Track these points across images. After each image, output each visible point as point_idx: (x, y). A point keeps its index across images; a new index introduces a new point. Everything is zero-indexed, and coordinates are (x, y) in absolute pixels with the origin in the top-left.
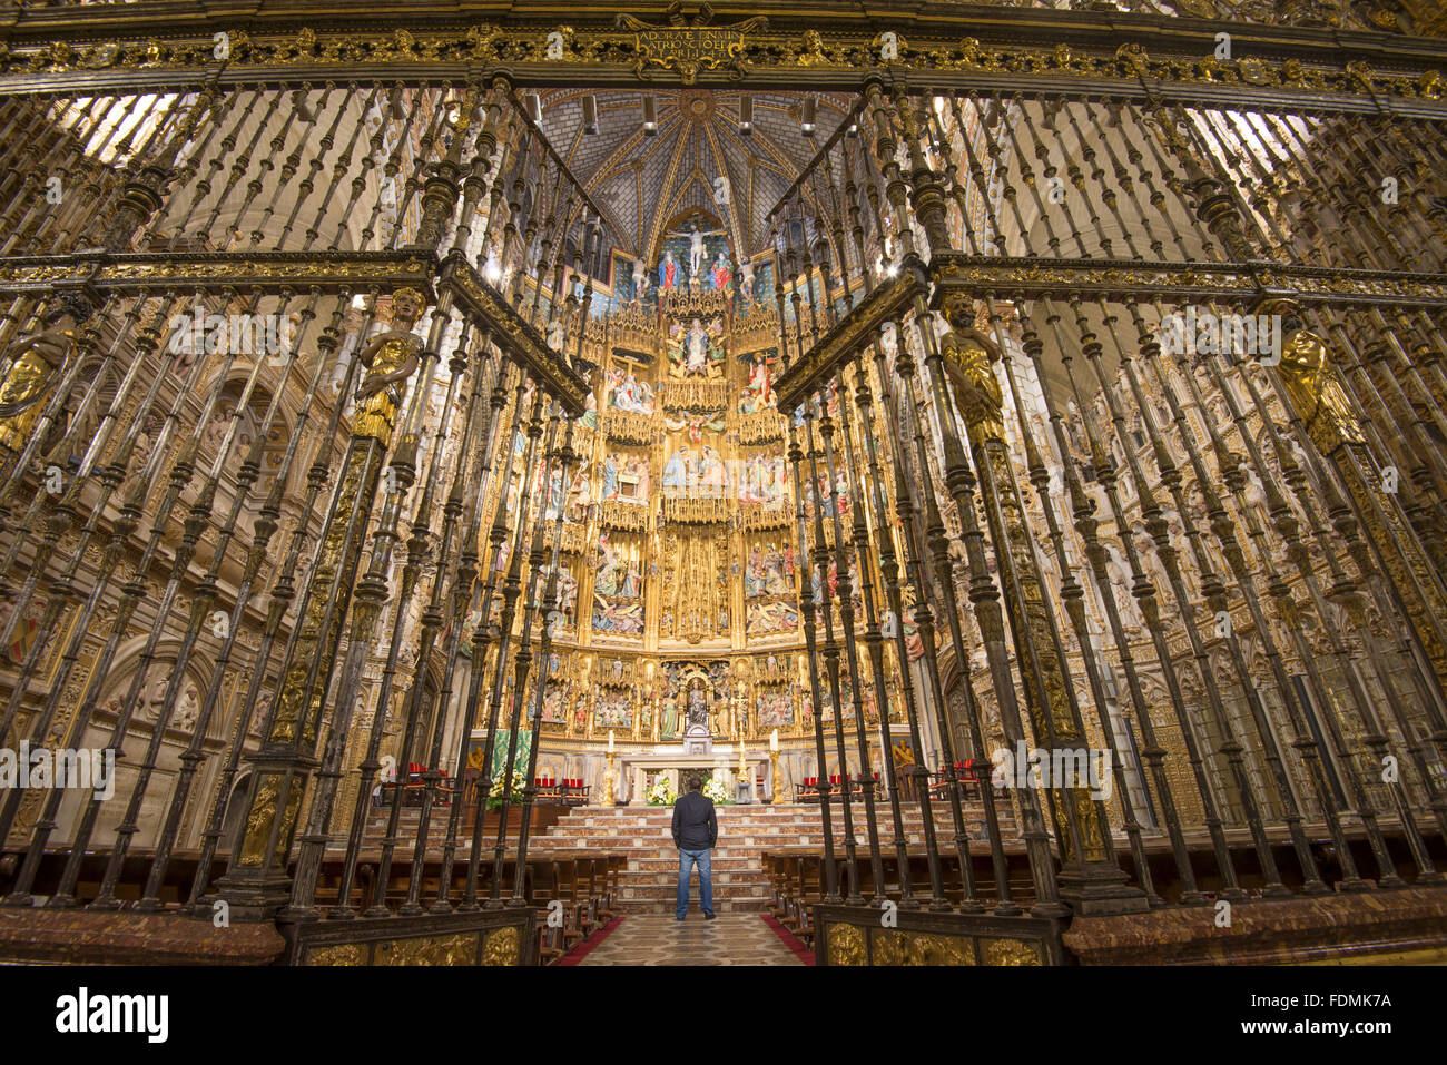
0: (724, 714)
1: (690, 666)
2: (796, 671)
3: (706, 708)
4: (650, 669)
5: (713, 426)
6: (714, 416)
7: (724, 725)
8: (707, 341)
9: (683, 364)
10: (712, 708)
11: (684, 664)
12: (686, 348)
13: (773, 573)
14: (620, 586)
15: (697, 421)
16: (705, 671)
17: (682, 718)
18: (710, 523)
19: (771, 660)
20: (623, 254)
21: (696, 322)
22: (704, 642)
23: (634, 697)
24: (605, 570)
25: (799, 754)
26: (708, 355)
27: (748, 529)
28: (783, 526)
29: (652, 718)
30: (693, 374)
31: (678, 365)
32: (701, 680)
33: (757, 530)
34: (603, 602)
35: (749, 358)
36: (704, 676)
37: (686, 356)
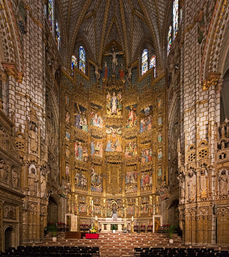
0: (120, 211)
1: (113, 200)
2: (136, 202)
3: (116, 210)
4: (104, 201)
5: (118, 133)
6: (119, 129)
7: (120, 214)
8: (117, 101)
9: (110, 110)
10: (118, 210)
11: (112, 200)
12: (111, 104)
13: (132, 178)
14: (96, 180)
15: (114, 130)
16: (116, 202)
17: (111, 212)
18: (117, 163)
19: (131, 199)
20: (92, 62)
21: (114, 94)
22: (116, 195)
23: (101, 207)
24: (93, 175)
25: (135, 221)
26: (117, 106)
27: (127, 165)
28: (135, 164)
29: (105, 212)
30: (113, 114)
31: (109, 110)
32: (115, 204)
33: (129, 165)
34: (93, 184)
35: (129, 108)
36: (116, 203)
37: (111, 107)
